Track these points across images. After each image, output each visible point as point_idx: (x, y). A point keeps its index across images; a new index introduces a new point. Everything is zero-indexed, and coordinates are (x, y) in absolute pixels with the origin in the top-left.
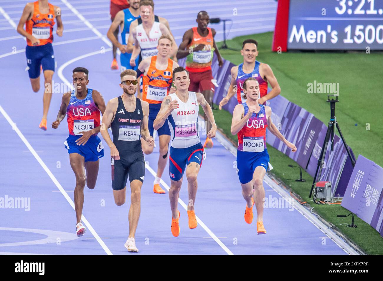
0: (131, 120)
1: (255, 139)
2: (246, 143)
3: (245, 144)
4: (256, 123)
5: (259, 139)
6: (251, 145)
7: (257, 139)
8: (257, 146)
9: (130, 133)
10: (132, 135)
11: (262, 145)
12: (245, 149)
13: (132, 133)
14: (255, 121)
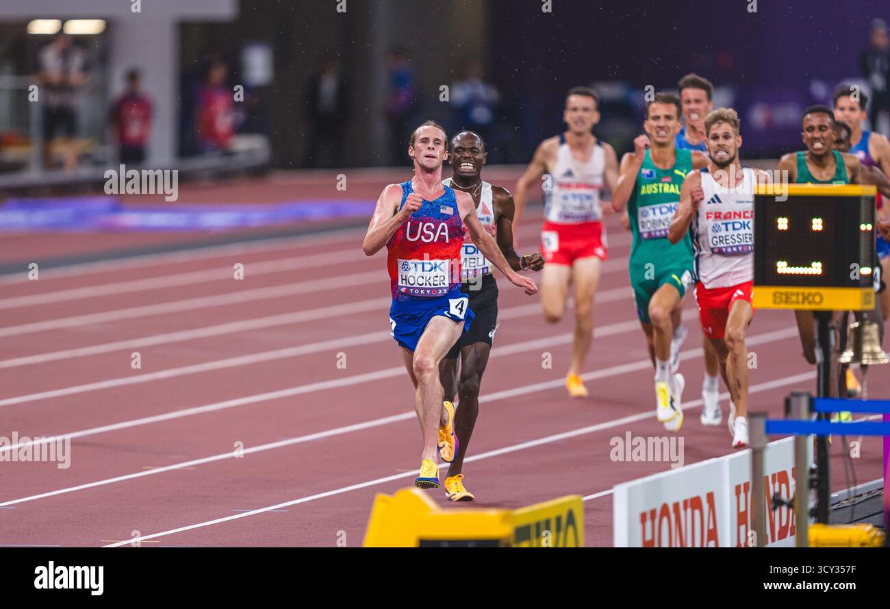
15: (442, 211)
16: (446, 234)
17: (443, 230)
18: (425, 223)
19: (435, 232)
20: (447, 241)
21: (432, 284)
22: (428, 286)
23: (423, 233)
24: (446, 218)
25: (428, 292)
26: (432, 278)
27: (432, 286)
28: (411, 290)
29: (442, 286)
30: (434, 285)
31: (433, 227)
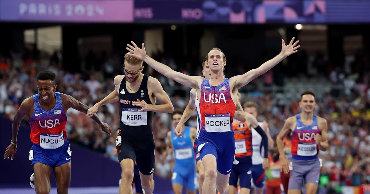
0: (132, 101)
1: (218, 117)
2: (208, 122)
3: (207, 124)
4: (214, 97)
5: (223, 117)
6: (215, 124)
7: (221, 117)
8: (222, 125)
9: (133, 116)
10: (136, 119)
11: (228, 123)
12: (208, 129)
13: (136, 117)
14: (213, 95)
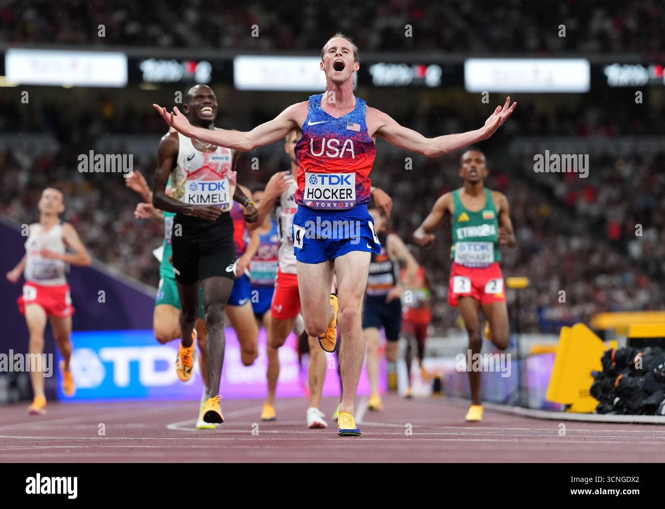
15: (348, 128)
16: (352, 150)
17: (349, 146)
18: (329, 139)
19: (340, 148)
20: (353, 157)
21: (339, 197)
22: (335, 199)
23: (326, 149)
24: (352, 134)
25: (335, 205)
26: (339, 191)
27: (339, 200)
28: (317, 204)
29: (349, 199)
30: (341, 198)
31: (338, 142)
